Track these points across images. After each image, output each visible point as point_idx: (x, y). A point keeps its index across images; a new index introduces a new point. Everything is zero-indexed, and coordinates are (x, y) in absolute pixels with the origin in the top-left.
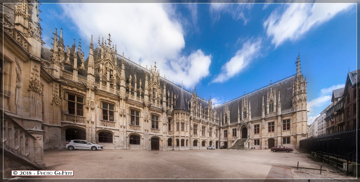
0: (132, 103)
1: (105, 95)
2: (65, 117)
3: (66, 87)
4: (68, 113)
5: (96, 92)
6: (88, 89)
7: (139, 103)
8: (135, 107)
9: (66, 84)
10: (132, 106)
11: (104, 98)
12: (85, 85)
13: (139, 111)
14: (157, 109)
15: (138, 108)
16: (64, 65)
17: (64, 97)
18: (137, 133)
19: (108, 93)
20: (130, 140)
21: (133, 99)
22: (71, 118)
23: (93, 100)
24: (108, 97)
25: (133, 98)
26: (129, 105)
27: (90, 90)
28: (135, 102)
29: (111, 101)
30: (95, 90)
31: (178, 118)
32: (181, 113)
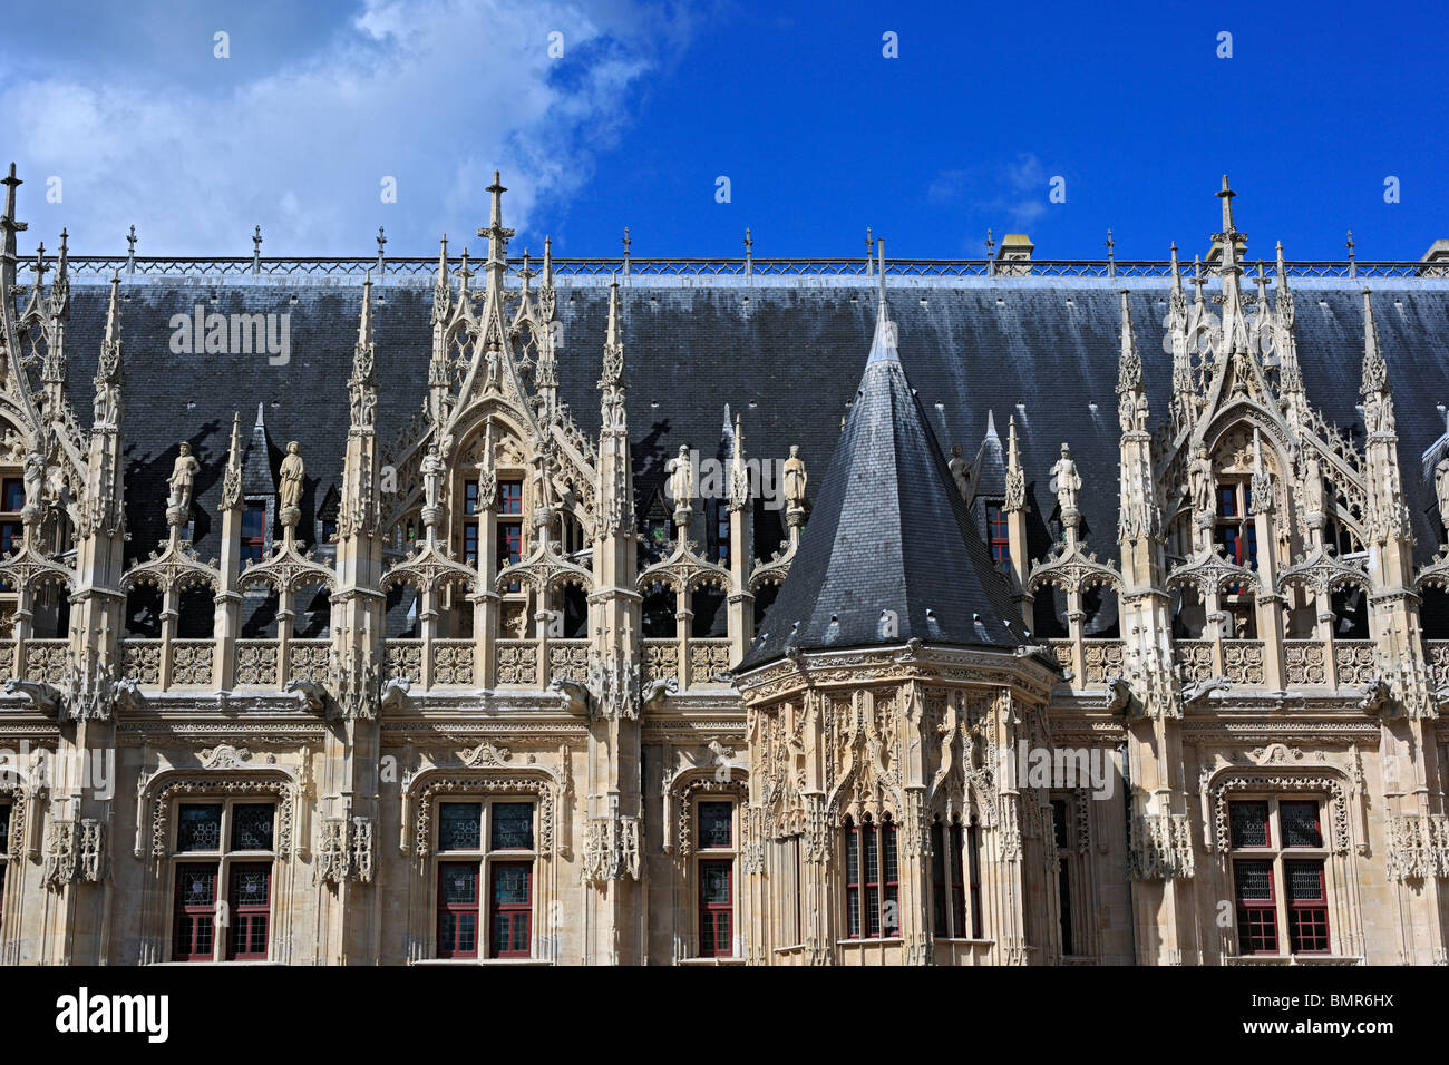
13: (262, 793)
15: (259, 761)
31: (793, 775)
32: (840, 696)
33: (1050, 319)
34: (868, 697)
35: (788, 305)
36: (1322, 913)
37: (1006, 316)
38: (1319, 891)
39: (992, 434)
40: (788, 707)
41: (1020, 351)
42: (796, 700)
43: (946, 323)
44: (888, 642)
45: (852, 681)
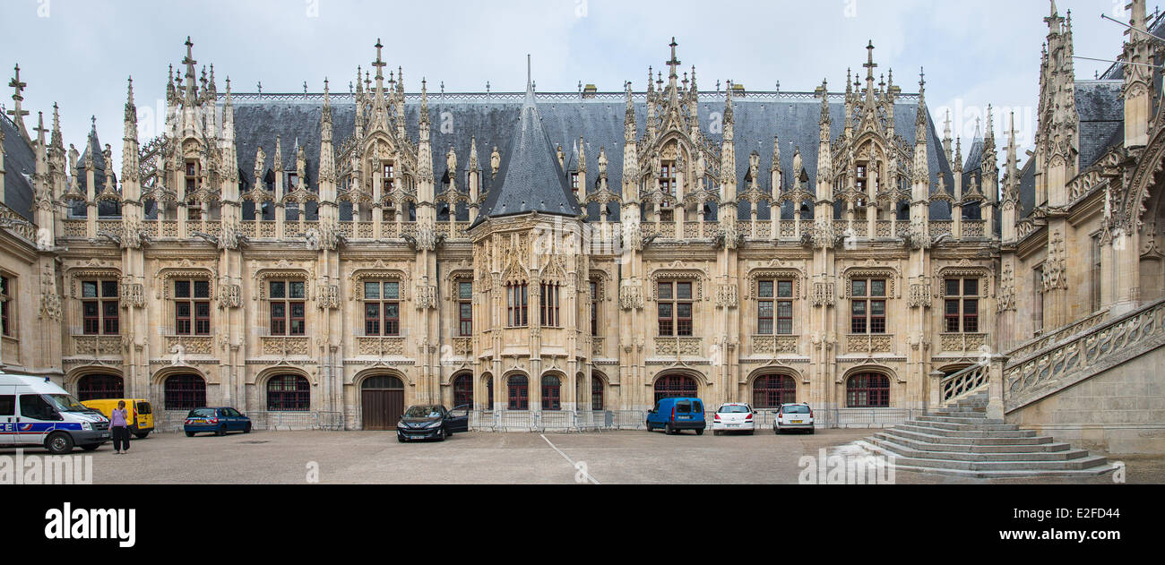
0: (269, 253)
1: (174, 253)
2: (74, 345)
3: (72, 264)
4: (81, 332)
5: (149, 253)
6: (125, 249)
7: (297, 247)
8: (284, 264)
9: (66, 253)
10: (272, 265)
11: (175, 264)
12: (115, 242)
13: (299, 277)
14: (384, 247)
15: (296, 265)
16: (65, 205)
17: (73, 291)
18: (293, 365)
19: (181, 245)
20: (270, 395)
21: (270, 239)
22: (89, 345)
23: (139, 281)
24: (184, 256)
25: (272, 233)
26: (259, 265)
27: (129, 250)
28: (280, 246)
29: (195, 266)
30: (144, 247)
31: (489, 267)
32: (506, 235)
33: (601, 113)
34: (517, 235)
35: (502, 109)
36: (690, 322)
37: (585, 113)
38: (690, 314)
39: (575, 147)
40: (487, 241)
41: (589, 125)
42: (490, 238)
43: (562, 115)
44: (523, 213)
45: (510, 229)
